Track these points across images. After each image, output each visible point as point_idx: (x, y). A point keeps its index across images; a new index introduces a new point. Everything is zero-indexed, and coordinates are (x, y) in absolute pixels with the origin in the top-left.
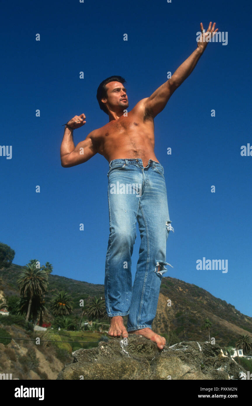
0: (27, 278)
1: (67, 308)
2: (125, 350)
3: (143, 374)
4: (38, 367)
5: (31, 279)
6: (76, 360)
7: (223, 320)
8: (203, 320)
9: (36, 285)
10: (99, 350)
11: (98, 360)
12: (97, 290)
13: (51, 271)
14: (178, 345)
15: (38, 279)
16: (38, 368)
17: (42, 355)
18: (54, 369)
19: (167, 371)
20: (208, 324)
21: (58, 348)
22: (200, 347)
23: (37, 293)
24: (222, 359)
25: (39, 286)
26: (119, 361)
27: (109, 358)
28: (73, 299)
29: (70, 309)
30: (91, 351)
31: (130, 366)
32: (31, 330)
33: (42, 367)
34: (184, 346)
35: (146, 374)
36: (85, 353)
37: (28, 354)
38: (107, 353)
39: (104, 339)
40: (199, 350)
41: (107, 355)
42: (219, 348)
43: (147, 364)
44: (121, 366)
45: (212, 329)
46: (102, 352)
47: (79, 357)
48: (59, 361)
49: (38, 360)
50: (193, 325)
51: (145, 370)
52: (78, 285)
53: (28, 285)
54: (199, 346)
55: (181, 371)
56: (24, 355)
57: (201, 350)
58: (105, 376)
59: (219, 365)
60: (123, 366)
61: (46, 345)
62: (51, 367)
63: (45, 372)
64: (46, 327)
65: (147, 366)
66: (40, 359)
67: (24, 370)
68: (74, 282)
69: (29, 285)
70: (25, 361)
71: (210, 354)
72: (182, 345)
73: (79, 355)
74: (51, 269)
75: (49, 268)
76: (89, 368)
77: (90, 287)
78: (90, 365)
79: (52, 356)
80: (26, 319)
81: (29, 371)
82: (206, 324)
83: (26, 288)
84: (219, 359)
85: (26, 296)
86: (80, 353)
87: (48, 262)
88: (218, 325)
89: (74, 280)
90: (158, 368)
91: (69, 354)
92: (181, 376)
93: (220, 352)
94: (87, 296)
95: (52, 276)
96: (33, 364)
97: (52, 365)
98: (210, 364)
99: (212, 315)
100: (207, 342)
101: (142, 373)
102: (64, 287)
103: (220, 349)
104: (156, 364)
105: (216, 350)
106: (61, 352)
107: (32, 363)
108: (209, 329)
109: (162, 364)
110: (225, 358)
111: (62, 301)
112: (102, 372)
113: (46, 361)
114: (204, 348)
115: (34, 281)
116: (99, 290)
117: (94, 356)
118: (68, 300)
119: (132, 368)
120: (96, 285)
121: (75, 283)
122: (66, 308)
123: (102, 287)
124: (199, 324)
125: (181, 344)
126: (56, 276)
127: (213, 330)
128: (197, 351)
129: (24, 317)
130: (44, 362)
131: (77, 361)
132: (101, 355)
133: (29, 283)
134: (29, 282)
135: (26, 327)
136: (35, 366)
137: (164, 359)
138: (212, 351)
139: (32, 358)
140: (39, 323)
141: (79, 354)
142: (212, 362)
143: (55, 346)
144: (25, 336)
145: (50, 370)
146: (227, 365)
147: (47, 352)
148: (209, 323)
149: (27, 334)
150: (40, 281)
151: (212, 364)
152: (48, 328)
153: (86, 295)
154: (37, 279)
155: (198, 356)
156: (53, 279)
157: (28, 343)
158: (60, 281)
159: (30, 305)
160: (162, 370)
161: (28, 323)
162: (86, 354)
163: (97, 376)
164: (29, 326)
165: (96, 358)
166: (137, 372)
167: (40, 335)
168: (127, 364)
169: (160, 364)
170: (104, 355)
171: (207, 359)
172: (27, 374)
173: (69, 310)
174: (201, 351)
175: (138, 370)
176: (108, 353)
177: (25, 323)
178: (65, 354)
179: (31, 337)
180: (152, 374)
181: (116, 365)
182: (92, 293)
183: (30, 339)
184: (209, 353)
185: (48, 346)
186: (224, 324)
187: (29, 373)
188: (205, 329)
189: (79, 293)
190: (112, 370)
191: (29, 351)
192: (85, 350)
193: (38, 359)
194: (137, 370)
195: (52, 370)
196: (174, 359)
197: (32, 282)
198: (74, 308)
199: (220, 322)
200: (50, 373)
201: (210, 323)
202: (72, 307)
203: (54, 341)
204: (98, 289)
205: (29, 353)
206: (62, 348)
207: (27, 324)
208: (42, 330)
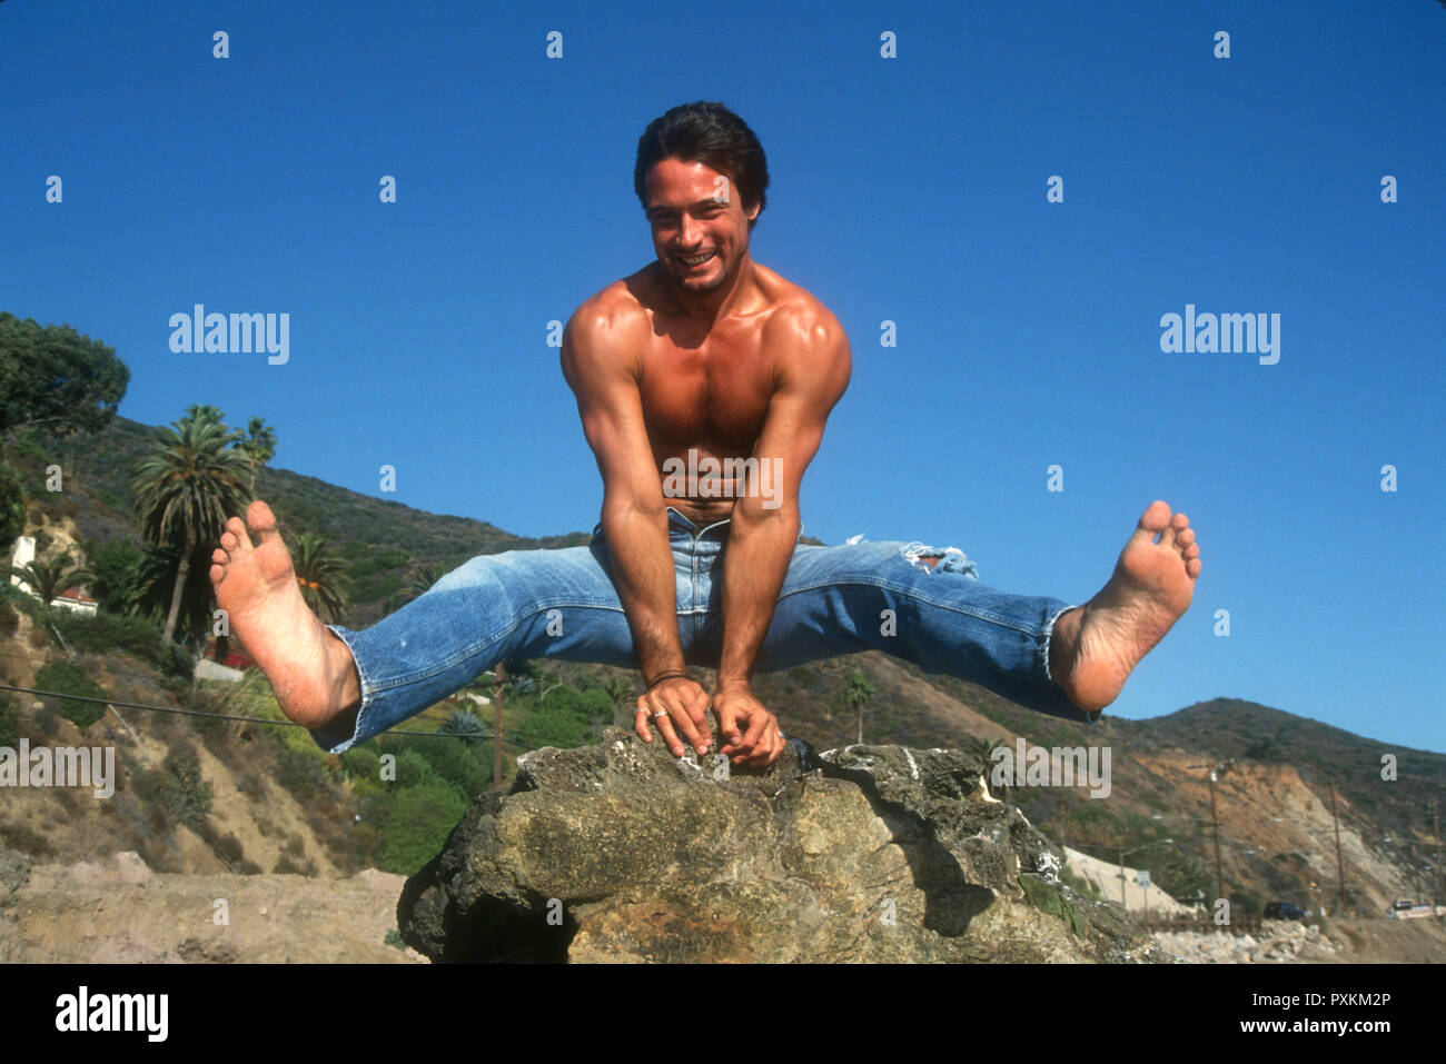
0: (173, 474)
1: (325, 598)
2: (689, 760)
3: (753, 838)
4: (208, 816)
5: (190, 481)
6: (532, 782)
7: (918, 680)
8: (841, 676)
9: (208, 504)
10: (607, 754)
11: (606, 785)
12: (442, 538)
13: (269, 454)
14: (838, 753)
15: (217, 481)
16: (205, 818)
17: (224, 770)
18: (270, 823)
19: (826, 831)
20: (859, 690)
21: (286, 747)
22: (914, 766)
23: (212, 536)
24: (982, 810)
25: (219, 507)
26: (679, 792)
27: (641, 780)
28: (350, 564)
29: (338, 604)
30: (581, 757)
31: (714, 809)
32: (181, 674)
33: (222, 817)
34: (860, 759)
35: (760, 838)
36: (560, 761)
37: (171, 767)
38: (635, 765)
39: (461, 722)
40: (909, 774)
41: (636, 771)
42: (975, 772)
43: (765, 807)
44: (685, 807)
45: (871, 711)
46: (617, 762)
47: (542, 774)
48: (289, 794)
49: (207, 789)
50: (804, 692)
51: (757, 826)
52: (369, 514)
53: (178, 502)
54: (911, 761)
55: (871, 834)
56: (154, 766)
57: (915, 774)
58: (632, 836)
59: (971, 827)
60: (690, 807)
61: (239, 734)
62: (258, 815)
63: (232, 833)
64: (242, 668)
65: (763, 814)
66: (215, 786)
67: (152, 825)
68: (355, 501)
69: (183, 502)
70: (157, 791)
71: (944, 789)
72: (855, 757)
73: (540, 768)
74: (269, 445)
75: (260, 442)
76: (580, 810)
77: (417, 525)
78: (585, 800)
79: (263, 775)
80: (163, 632)
81: (173, 827)
82: (852, 690)
83: (169, 512)
84: (972, 807)
85: (164, 544)
86: (544, 762)
87: (260, 418)
88: (897, 698)
89: (354, 493)
90: (800, 821)
91: (327, 774)
92: (872, 850)
93: (977, 785)
94: (401, 558)
95: (271, 471)
96: (190, 802)
97: (261, 809)
98: (946, 821)
99: (877, 660)
100: (938, 750)
101: (750, 835)
102: (314, 518)
103: (978, 776)
104: (791, 809)
105: (965, 780)
106: (295, 763)
107: (184, 798)
108: (862, 709)
109: (812, 811)
110: (991, 805)
111: (309, 570)
112: (623, 824)
113: (239, 795)
114: (925, 770)
115: (201, 487)
116: (452, 539)
117: (589, 774)
118: (331, 569)
119: (717, 818)
120: (438, 516)
121: (358, 506)
122: (319, 599)
123: (463, 525)
124: (826, 691)
125: (851, 751)
126: (284, 474)
127: (876, 713)
128: (903, 778)
129: (158, 625)
130: (231, 798)
131: (536, 787)
132: (616, 771)
133: (182, 496)
134: (179, 491)
135: (164, 665)
136: (194, 809)
137: (818, 794)
138: (953, 781)
139: (183, 780)
140: (213, 650)
141: (542, 765)
142: (952, 816)
143: (275, 741)
144: (157, 696)
145: (254, 830)
146: (1001, 830)
147: (241, 759)
148: (862, 686)
149: (168, 689)
150: (225, 490)
151: (952, 821)
152: (248, 670)
153: (399, 554)
154: (213, 483)
155: (909, 794)
156: (273, 485)
157: (172, 724)
158: (300, 495)
159: (180, 580)
160: (811, 827)
161: (173, 648)
162: (561, 764)
163: (607, 838)
164: (174, 659)
165: (600, 779)
166: (733, 831)
167: (216, 695)
168: (703, 803)
169: (805, 811)
170: (624, 770)
171: (938, 805)
172: (163, 839)
173: (334, 609)
174: (917, 777)
175: (738, 823)
176: (639, 764)
177: (159, 648)
178: (313, 773)
179: (180, 700)
180: (780, 838)
181: (668, 804)
182: (423, 547)
183: (180, 710)
184: (943, 785)
185: (246, 736)
186: (919, 696)
187: (172, 835)
188: (847, 711)
189: (370, 546)
190: (656, 820)
191: (173, 753)
192: (560, 751)
193: (208, 785)
194: (733, 824)
195: (260, 827)
196: (851, 797)
197: (193, 493)
198: (351, 601)
199: (906, 686)
200: (250, 838)
201: (869, 687)
202: (344, 598)
203: (272, 719)
204: (447, 535)
205: (176, 760)
206: (300, 750)
207: (170, 652)
208: (224, 678)
